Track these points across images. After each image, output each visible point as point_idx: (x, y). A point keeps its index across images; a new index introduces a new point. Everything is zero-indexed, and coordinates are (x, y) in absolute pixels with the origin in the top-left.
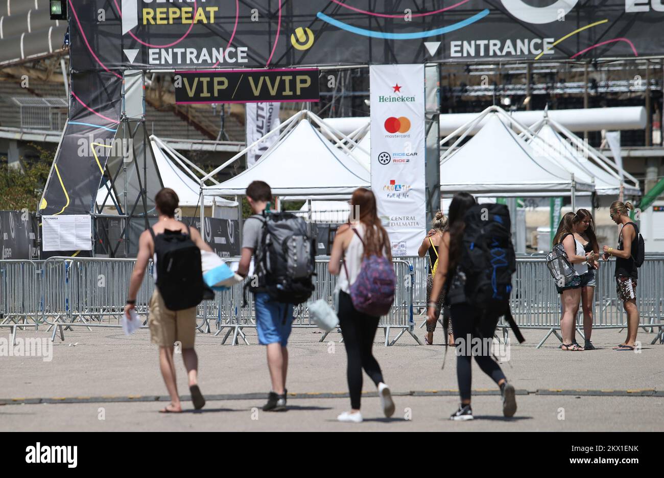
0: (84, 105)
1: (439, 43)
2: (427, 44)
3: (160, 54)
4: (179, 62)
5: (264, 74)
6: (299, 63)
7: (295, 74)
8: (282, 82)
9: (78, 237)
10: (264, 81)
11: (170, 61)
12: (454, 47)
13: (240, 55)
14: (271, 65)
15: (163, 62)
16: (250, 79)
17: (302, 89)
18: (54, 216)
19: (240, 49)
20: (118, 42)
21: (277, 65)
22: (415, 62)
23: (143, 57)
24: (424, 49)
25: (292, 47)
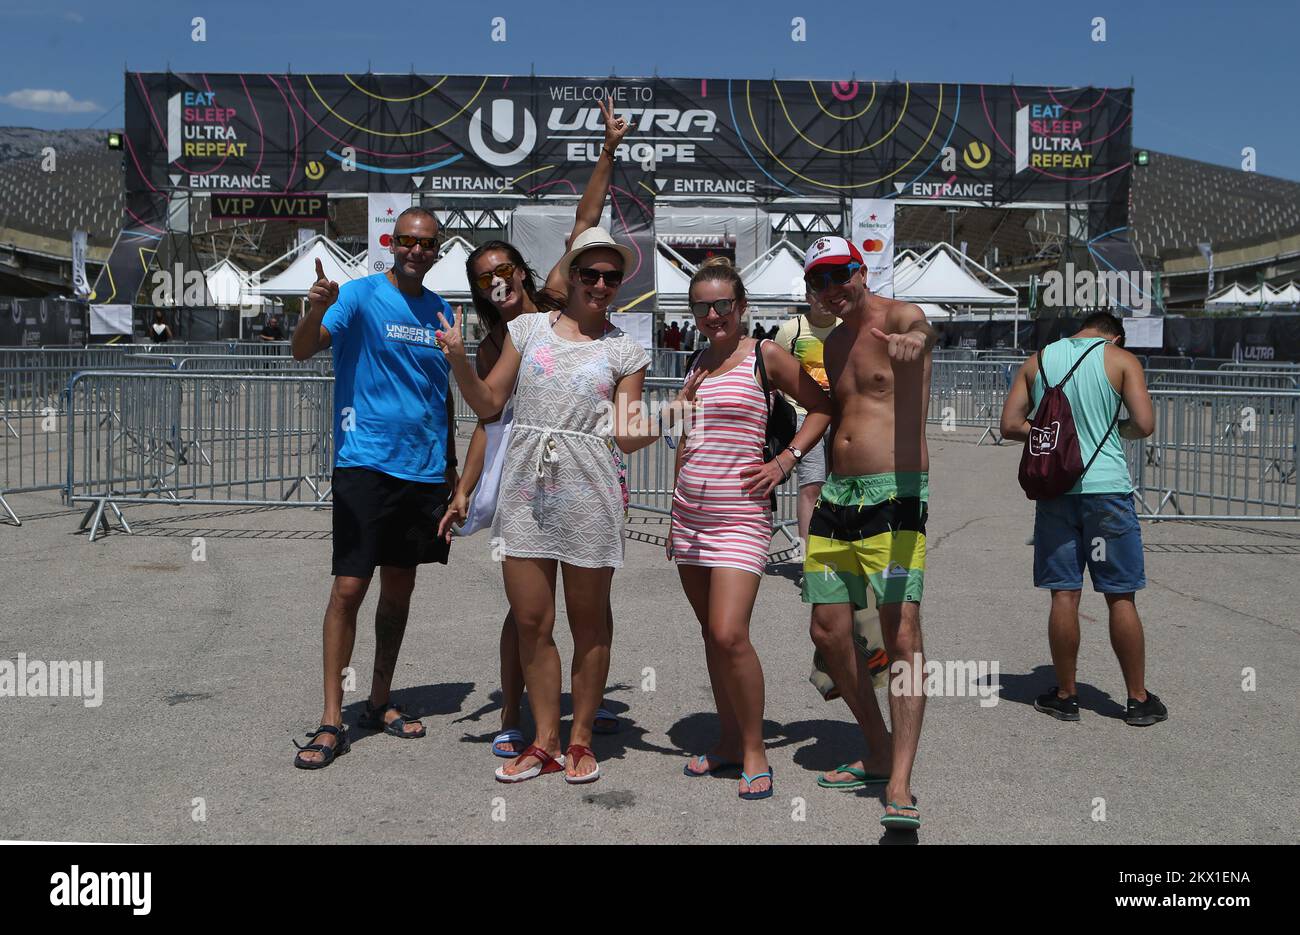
0: (135, 217)
1: (423, 178)
2: (413, 178)
3: (199, 179)
4: (215, 185)
5: (284, 197)
6: (315, 189)
7: (307, 198)
8: (298, 205)
9: (121, 322)
10: (284, 203)
11: (207, 185)
12: (435, 181)
13: (264, 182)
14: (288, 190)
15: (201, 186)
16: (272, 201)
17: (314, 210)
18: (100, 305)
19: (264, 177)
20: (165, 169)
21: (294, 190)
22: (405, 192)
23: (185, 182)
24: (412, 183)
25: (306, 176)
